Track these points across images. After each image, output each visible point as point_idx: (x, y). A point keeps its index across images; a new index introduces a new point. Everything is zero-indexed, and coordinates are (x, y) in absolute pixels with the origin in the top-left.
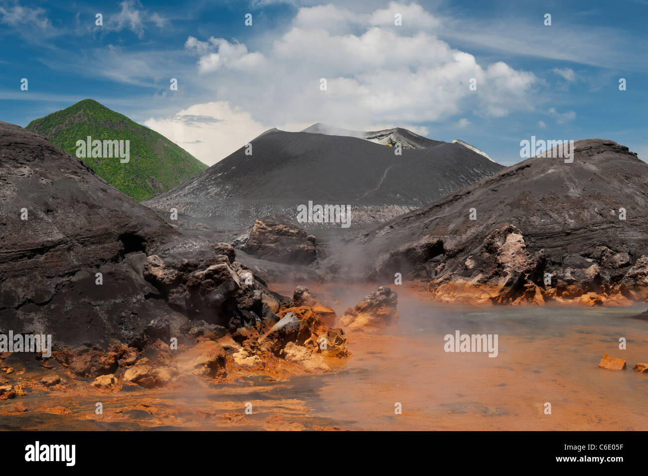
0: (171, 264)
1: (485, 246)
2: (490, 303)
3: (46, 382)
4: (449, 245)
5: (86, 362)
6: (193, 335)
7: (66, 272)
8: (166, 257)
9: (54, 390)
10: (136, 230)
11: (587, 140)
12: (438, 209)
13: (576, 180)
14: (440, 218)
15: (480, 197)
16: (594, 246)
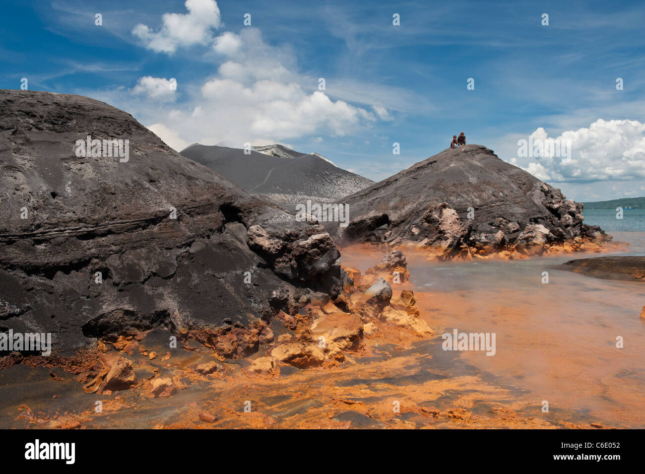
0: (274, 234)
1: (425, 218)
2: (437, 260)
3: (203, 370)
4: (393, 217)
5: (233, 342)
6: (303, 303)
7: (183, 243)
8: (266, 228)
9: (213, 379)
10: (232, 201)
11: (470, 145)
12: (376, 191)
13: (471, 172)
14: (381, 198)
15: (405, 182)
16: (494, 218)
